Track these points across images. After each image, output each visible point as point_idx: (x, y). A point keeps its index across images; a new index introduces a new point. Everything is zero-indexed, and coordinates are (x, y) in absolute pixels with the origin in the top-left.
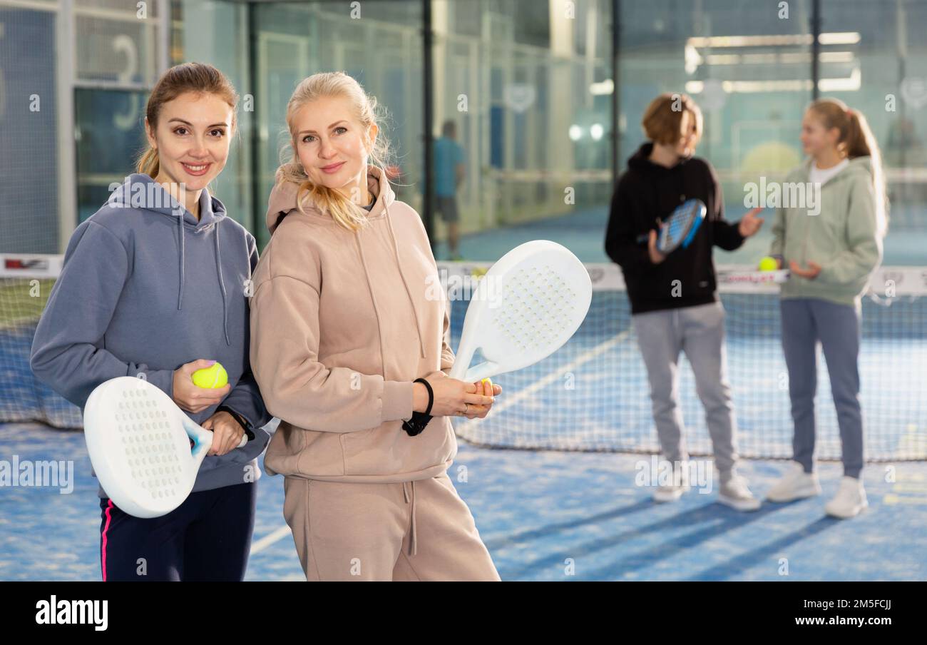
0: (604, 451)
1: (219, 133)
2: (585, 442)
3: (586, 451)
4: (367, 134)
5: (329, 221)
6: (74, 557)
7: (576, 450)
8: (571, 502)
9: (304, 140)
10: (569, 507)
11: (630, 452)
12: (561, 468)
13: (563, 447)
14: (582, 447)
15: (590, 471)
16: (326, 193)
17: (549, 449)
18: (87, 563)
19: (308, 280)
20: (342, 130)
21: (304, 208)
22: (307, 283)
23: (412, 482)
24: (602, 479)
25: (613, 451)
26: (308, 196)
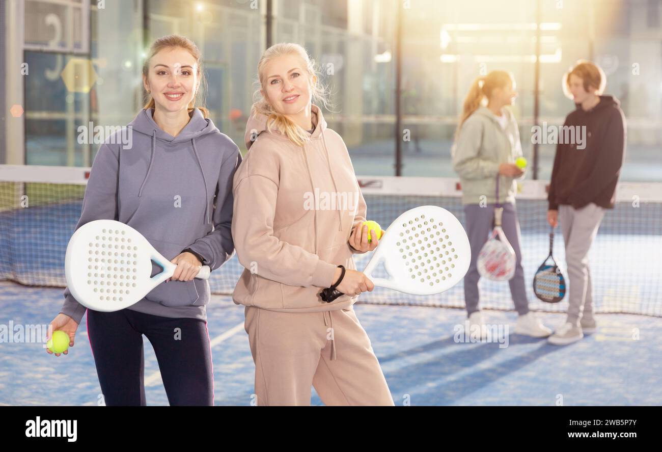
0: (403, 304)
1: (187, 74)
2: (391, 299)
3: (391, 304)
4: (311, 80)
5: (286, 139)
6: (52, 370)
7: (384, 304)
8: (386, 337)
9: (272, 83)
10: (385, 341)
11: (422, 305)
12: (376, 315)
13: (375, 301)
14: (388, 301)
15: (395, 317)
16: (285, 121)
17: (366, 303)
18: (61, 373)
19: (272, 178)
20: (296, 75)
21: (271, 130)
22: (272, 180)
23: (329, 312)
24: (405, 322)
25: (410, 305)
26: (274, 122)
